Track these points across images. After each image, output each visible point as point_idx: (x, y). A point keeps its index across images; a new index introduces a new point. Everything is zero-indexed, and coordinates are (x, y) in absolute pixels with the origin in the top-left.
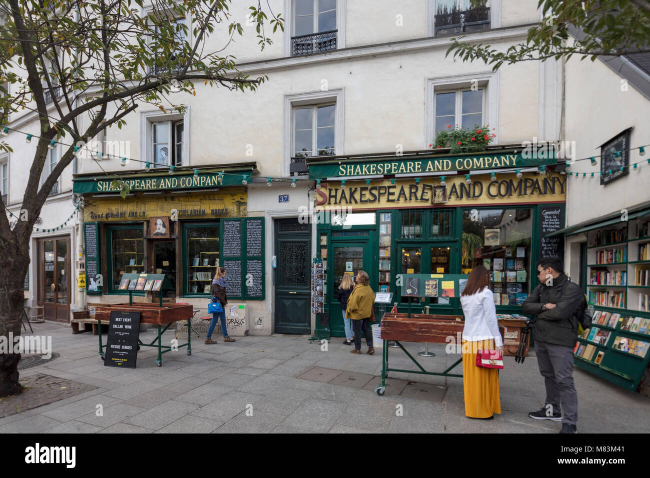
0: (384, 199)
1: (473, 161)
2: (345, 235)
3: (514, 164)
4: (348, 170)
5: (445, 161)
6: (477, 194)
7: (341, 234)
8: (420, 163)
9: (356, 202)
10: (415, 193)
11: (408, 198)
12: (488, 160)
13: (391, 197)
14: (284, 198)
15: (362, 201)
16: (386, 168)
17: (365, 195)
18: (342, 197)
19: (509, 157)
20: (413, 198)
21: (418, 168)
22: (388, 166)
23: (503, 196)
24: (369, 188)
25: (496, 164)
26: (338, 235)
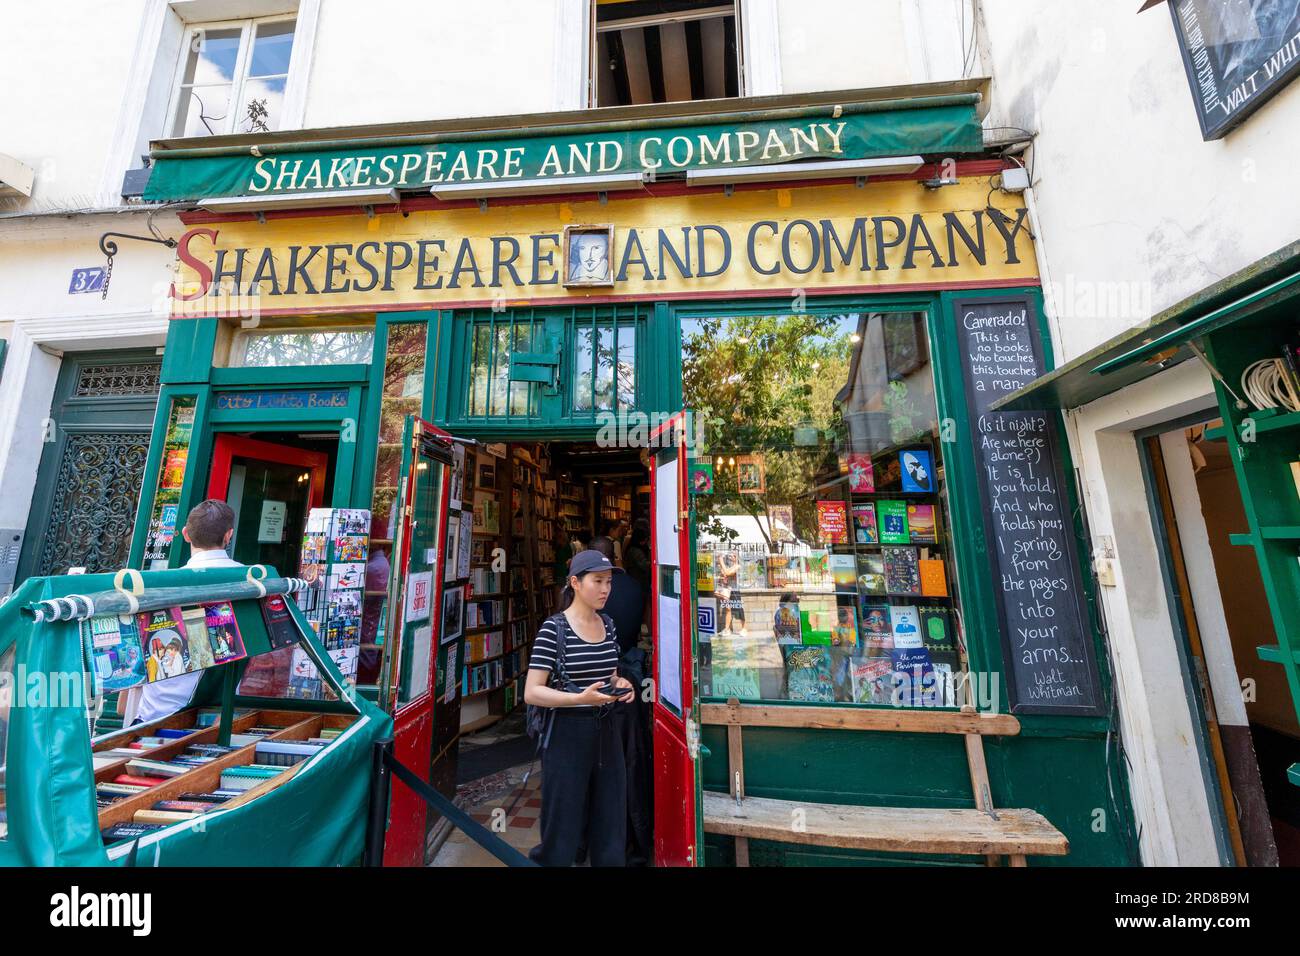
1: (696, 144)
2: (264, 403)
3: (838, 150)
4: (283, 174)
5: (603, 145)
6: (712, 265)
7: (250, 402)
8: (522, 150)
9: (312, 290)
10: (511, 264)
11: (487, 281)
13: (428, 276)
14: (89, 279)
15: (330, 289)
16: (405, 169)
17: (342, 266)
19: (819, 130)
20: (506, 280)
21: (512, 166)
22: (412, 161)
23: (804, 272)
25: (775, 151)
26: (240, 403)
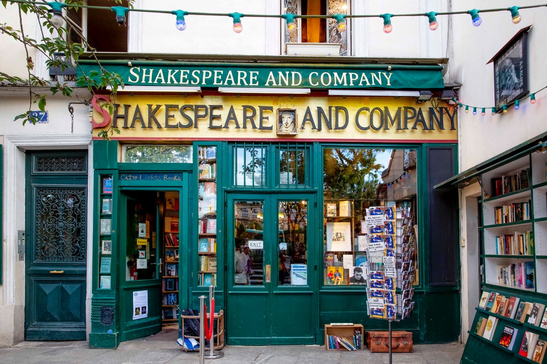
0: (204, 124)
1: (332, 76)
2: (143, 178)
3: (389, 84)
4: (144, 75)
5: (293, 73)
6: (341, 124)
7: (136, 177)
8: (257, 73)
9: (159, 127)
10: (252, 118)
11: (241, 126)
12: (354, 76)
13: (216, 123)
15: (168, 126)
16: (204, 77)
17: (173, 116)
18: (135, 119)
19: (382, 75)
20: (249, 126)
21: (253, 80)
22: (207, 74)
23: (377, 129)
24: (180, 107)
25: (364, 83)
26: (132, 178)
